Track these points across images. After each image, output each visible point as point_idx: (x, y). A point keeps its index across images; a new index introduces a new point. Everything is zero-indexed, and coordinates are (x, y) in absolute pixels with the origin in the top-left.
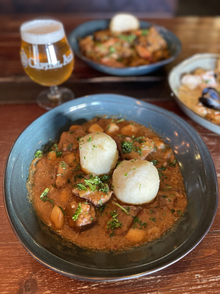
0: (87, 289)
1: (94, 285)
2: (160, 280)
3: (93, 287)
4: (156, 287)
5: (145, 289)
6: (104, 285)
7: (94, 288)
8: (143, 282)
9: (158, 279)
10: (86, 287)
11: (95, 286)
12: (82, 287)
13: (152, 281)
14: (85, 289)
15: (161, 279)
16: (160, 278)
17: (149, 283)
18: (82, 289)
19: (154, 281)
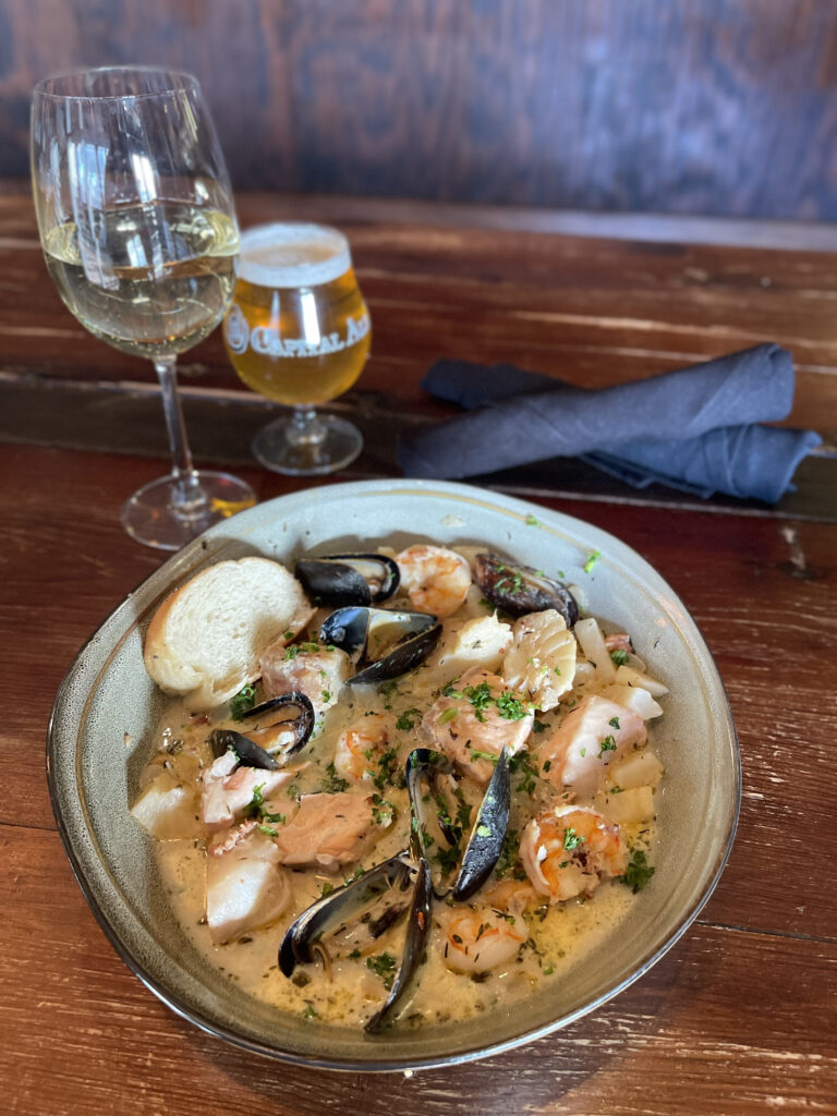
0: (587, 1048)
1: (609, 1042)
2: (817, 1067)
3: (607, 1047)
4: (804, 1086)
5: (768, 1084)
6: (640, 1048)
7: (610, 1051)
8: (765, 1063)
9: (811, 1063)
10: (585, 1042)
11: (613, 1046)
12: (572, 1039)
13: (792, 1066)
14: (582, 1047)
15: (820, 1065)
16: (817, 1063)
17: (781, 1070)
18: (572, 1046)
19: (798, 1067)
